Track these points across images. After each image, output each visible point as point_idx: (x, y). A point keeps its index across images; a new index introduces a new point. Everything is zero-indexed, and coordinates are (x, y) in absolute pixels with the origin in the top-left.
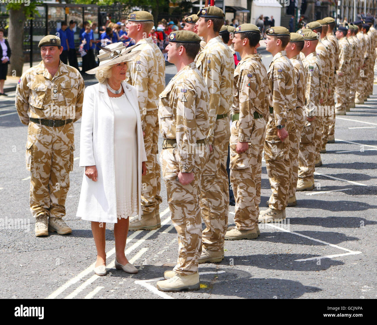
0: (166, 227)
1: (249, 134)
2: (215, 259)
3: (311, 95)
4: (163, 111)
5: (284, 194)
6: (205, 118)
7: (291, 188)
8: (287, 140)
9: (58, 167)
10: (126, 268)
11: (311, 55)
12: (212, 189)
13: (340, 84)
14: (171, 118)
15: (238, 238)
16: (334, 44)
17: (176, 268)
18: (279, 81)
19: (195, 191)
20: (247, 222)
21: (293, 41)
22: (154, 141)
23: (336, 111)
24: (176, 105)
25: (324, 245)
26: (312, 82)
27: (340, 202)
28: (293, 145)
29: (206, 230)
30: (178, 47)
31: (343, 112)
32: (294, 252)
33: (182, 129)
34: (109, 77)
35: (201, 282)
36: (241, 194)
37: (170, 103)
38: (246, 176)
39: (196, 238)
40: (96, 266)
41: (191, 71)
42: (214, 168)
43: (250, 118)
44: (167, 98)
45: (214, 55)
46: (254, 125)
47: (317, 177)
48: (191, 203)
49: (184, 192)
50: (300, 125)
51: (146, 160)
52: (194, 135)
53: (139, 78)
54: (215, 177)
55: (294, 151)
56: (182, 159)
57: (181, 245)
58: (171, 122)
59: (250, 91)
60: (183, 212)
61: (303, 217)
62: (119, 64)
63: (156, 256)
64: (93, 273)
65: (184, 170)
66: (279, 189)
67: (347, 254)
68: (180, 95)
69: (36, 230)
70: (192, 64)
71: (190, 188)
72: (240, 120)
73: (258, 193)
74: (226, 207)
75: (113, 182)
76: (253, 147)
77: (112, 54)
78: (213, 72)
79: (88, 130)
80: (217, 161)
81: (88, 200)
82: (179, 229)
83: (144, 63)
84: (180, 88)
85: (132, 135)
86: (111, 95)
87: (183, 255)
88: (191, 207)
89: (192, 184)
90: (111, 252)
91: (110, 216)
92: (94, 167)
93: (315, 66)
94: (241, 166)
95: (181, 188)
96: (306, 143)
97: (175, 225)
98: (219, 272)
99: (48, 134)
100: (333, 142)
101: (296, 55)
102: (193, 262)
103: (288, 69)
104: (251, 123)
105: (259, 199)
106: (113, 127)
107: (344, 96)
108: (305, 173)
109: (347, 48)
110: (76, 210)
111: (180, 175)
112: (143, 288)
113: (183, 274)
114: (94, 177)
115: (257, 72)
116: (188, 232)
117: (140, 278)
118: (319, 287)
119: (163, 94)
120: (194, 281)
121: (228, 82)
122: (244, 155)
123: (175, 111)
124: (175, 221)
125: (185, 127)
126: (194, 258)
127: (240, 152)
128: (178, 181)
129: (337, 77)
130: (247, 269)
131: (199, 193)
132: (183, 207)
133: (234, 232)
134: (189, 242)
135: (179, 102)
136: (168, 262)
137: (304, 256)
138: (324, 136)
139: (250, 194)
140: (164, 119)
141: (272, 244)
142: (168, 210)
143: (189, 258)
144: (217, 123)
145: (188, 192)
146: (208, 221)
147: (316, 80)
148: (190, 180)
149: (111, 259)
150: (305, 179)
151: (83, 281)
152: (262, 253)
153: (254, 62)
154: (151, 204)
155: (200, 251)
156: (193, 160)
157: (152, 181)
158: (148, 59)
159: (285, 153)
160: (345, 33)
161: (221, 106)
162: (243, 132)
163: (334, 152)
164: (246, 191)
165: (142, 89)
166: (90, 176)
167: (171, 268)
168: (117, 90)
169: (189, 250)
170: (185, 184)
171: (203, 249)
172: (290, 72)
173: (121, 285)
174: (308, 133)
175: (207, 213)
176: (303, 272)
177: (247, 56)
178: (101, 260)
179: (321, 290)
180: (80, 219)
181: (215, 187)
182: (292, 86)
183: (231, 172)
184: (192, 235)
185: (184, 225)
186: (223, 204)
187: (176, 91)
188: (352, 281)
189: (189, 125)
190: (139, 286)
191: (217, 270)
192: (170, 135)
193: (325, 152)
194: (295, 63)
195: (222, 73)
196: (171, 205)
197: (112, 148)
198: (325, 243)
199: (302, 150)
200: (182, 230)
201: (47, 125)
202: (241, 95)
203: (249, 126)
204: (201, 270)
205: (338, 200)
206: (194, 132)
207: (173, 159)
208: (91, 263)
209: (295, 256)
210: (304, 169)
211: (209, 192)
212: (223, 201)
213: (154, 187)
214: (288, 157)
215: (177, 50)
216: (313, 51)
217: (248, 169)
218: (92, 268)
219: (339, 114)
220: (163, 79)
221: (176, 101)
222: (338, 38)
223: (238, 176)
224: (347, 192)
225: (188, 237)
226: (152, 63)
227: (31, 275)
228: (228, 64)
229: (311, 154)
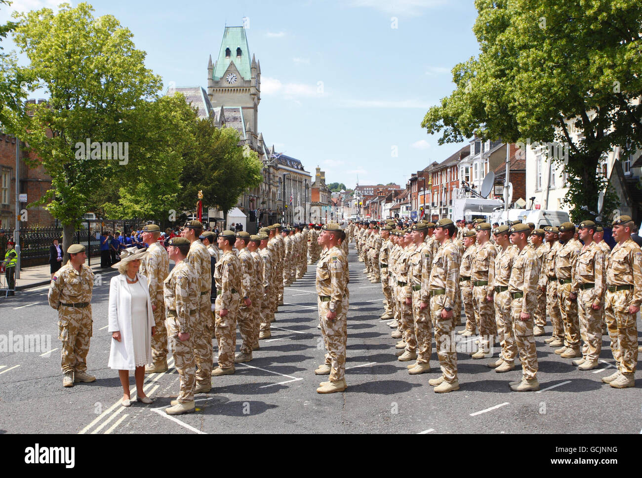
0: (172, 369)
1: (228, 304)
2: (206, 390)
3: (265, 275)
4: (167, 292)
5: (250, 342)
6: (195, 296)
7: (255, 338)
8: (251, 306)
9: (83, 336)
10: (144, 400)
11: (265, 249)
12: (201, 343)
13: (286, 266)
14: (172, 296)
15: (221, 374)
16: (282, 241)
17: (178, 398)
18: (243, 267)
19: (191, 344)
20: (226, 363)
21: (252, 241)
22: (162, 312)
23: (284, 284)
24: (175, 288)
25: (278, 375)
26: (266, 267)
27: (288, 345)
28: (255, 309)
29: (198, 371)
30: (175, 249)
31: (288, 285)
32: (259, 381)
33: (180, 304)
34: (127, 269)
35: (196, 407)
36: (222, 344)
37: (171, 286)
38: (226, 332)
39: (192, 377)
40: (124, 400)
41: (185, 264)
42: (201, 328)
43: (228, 293)
44: (169, 283)
45: (196, 253)
46: (232, 298)
47: (273, 329)
48: (188, 353)
49: (183, 346)
50: (260, 296)
51: (154, 325)
52: (188, 307)
53: (152, 270)
54: (202, 334)
55: (256, 313)
56: (181, 324)
57: (182, 383)
58: (172, 299)
59: (229, 275)
60: (183, 360)
61: (264, 357)
62: (134, 261)
63: (165, 390)
64: (122, 405)
65: (182, 331)
66: (247, 340)
67: (294, 380)
68: (178, 281)
69: (64, 382)
70: (185, 259)
71: (187, 343)
72: (222, 294)
73: (234, 343)
74: (211, 354)
75: (132, 341)
76: (230, 312)
77: (129, 254)
78: (196, 264)
79: (114, 307)
80: (203, 324)
81: (115, 354)
82: (180, 371)
83: (155, 259)
84: (177, 276)
85: (144, 309)
86: (129, 282)
87: (183, 389)
88: (188, 356)
89: (188, 340)
90: (133, 390)
91: (131, 365)
92: (119, 332)
93: (267, 256)
94: (223, 325)
95: (181, 344)
96: (264, 307)
97: (178, 369)
98: (208, 399)
99: (79, 313)
100: (283, 305)
101: (255, 250)
102: (190, 393)
103: (250, 259)
104: (229, 296)
105: (234, 347)
106: (130, 304)
107: (288, 274)
108: (265, 327)
109: (290, 243)
110: (108, 362)
111: (180, 334)
112: (156, 413)
113: (183, 402)
114: (118, 338)
115: (234, 262)
116: (187, 373)
117: (154, 407)
118: (276, 404)
119: (166, 281)
120: (191, 406)
121: (206, 270)
122: (225, 318)
123: (175, 291)
124: (178, 366)
125: (182, 302)
126: (190, 391)
127: (222, 316)
128: (179, 338)
129: (284, 262)
130: (227, 395)
131: (193, 346)
132: (183, 356)
133: (218, 370)
134: (187, 380)
135: (177, 285)
136: (174, 394)
137: (265, 384)
138: (276, 302)
139: (228, 344)
140: (167, 297)
141: (243, 377)
142: (172, 358)
143: (187, 391)
144: (201, 297)
145: (185, 346)
146: (199, 364)
147: (269, 265)
148: (187, 338)
149: (134, 394)
150: (264, 331)
151: (114, 411)
152: (237, 384)
153: (232, 255)
154: (161, 355)
155: (195, 385)
156: (189, 324)
157: (161, 339)
158: (158, 257)
159: (250, 315)
160: (288, 233)
161: (203, 286)
162: (224, 302)
163: (283, 312)
164: (226, 342)
165: (153, 277)
166: (116, 338)
167: (175, 398)
168: (133, 279)
169: (187, 385)
170: (184, 340)
171: (197, 384)
172: (251, 261)
173: (141, 413)
174: (265, 300)
175: (198, 359)
176: (265, 395)
177: (227, 251)
178: (126, 396)
179: (277, 406)
180: (110, 368)
181: (203, 341)
182: (253, 270)
183: (216, 329)
184: (190, 375)
185: (184, 369)
186: (209, 352)
187: (175, 278)
188: (297, 398)
189: (184, 300)
190: (153, 412)
191: (207, 398)
192: (172, 308)
193: (277, 312)
194: (254, 255)
195: (202, 264)
196: (174, 356)
197: (130, 318)
198: (279, 374)
199: (262, 312)
200: (183, 372)
201: (78, 307)
202: (223, 277)
203: (228, 298)
204: (196, 398)
205: (287, 344)
206: (188, 305)
207: (174, 324)
208: (120, 398)
209: (259, 384)
210: (263, 325)
211: (199, 344)
212: (209, 350)
213: (163, 343)
214: (252, 317)
215: (174, 251)
216: (266, 246)
217: (227, 327)
218: (121, 401)
219: (286, 286)
220: (168, 269)
221: (175, 285)
222: (284, 237)
223: (220, 332)
224: (292, 339)
225: (187, 376)
226: (160, 259)
227: (78, 410)
228: (206, 258)
229: (268, 314)
